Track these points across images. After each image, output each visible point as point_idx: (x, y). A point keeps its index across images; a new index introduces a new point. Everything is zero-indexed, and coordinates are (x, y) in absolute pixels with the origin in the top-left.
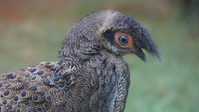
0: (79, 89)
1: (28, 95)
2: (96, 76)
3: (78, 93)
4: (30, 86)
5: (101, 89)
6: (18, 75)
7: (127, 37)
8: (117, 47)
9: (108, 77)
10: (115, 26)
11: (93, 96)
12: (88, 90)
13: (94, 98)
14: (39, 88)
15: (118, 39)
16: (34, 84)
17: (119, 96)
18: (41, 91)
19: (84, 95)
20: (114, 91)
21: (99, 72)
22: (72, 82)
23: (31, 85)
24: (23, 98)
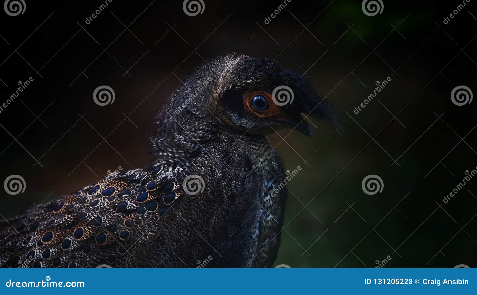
0: (189, 205)
1: (87, 234)
2: (215, 181)
3: (188, 212)
4: (90, 218)
5: (229, 203)
6: (66, 203)
7: (265, 96)
8: (251, 119)
9: (238, 181)
10: (238, 81)
11: (214, 216)
12: (204, 205)
13: (217, 220)
14: (106, 218)
15: (249, 104)
16: (96, 213)
17: (266, 218)
18: (109, 223)
19: (198, 216)
20: (254, 207)
21: (218, 173)
22: (176, 196)
23: (91, 216)
24: (78, 241)
